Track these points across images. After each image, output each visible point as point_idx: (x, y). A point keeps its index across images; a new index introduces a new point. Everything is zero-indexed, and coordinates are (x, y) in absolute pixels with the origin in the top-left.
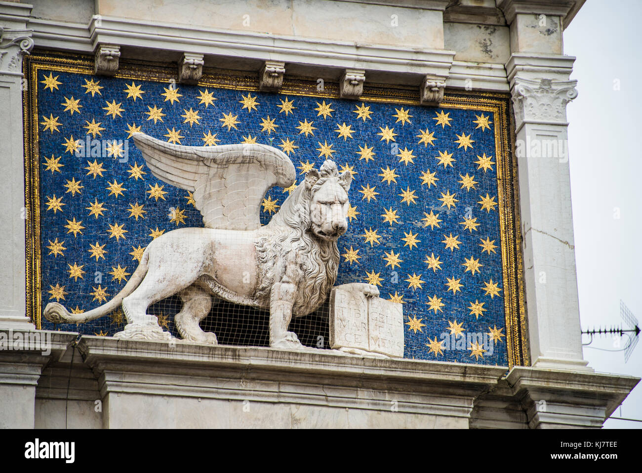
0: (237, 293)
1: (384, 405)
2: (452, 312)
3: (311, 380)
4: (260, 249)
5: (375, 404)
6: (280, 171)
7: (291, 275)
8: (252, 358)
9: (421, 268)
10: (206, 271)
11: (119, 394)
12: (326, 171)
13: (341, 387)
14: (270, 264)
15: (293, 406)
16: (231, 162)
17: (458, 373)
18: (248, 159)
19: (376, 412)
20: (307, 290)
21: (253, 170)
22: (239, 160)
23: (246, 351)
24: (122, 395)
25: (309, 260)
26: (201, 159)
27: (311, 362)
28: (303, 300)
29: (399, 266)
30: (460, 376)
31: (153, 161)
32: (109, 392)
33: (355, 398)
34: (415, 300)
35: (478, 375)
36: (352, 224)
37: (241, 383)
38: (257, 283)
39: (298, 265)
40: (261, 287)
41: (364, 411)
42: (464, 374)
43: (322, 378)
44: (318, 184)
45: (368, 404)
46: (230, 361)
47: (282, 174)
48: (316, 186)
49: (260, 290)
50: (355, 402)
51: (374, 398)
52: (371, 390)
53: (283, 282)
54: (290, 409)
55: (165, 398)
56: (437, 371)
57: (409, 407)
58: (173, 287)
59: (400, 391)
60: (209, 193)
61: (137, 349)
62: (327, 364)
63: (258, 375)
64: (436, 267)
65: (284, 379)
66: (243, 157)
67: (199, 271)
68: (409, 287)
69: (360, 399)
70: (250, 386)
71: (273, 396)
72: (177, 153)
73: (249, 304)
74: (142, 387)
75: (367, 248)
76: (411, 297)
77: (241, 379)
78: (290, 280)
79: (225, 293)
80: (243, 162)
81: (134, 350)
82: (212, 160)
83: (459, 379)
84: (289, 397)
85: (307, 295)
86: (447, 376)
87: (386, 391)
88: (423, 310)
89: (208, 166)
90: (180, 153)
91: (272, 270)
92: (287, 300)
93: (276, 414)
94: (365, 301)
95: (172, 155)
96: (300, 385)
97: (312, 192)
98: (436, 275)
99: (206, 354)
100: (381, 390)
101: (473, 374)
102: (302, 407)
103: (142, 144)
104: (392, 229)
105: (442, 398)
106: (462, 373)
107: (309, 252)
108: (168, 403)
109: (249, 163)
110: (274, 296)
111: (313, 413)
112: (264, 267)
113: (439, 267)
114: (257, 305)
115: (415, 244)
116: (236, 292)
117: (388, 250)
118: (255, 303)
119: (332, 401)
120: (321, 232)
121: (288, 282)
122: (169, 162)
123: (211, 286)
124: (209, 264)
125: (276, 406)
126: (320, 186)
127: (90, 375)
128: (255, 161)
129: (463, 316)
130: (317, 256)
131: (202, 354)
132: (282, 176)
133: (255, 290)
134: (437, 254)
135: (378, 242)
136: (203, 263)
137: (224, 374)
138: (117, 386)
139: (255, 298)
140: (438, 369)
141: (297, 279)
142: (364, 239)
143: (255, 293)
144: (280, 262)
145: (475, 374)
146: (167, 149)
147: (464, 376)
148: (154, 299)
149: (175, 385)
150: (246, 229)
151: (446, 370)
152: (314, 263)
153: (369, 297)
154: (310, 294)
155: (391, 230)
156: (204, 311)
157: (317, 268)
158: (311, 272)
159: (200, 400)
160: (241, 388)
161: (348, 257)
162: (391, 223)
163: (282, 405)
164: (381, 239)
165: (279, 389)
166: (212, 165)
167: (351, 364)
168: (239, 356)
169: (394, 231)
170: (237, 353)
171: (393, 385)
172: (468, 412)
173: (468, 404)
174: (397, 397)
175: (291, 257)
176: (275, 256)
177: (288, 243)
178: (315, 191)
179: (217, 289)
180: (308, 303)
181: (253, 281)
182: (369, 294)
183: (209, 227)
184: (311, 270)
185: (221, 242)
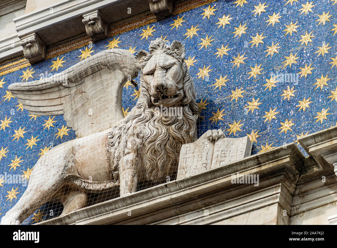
4: (111, 136)
10: (70, 172)
12: (152, 48)
18: (96, 68)
21: (105, 75)
22: (90, 72)
25: (147, 128)
26: (59, 83)
29: (258, 108)
30: (256, 167)
31: (27, 102)
35: (272, 160)
38: (110, 166)
39: (135, 136)
40: (113, 168)
42: (259, 164)
44: (145, 61)
51: (194, 218)
52: (191, 212)
53: (126, 155)
57: (225, 214)
60: (76, 110)
66: (91, 67)
67: (62, 174)
68: (265, 121)
73: (111, 186)
75: (232, 105)
76: (266, 129)
78: (130, 151)
79: (90, 185)
80: (93, 72)
82: (69, 81)
85: (151, 158)
87: (203, 208)
88: (275, 135)
89: (68, 88)
91: (118, 149)
92: (128, 168)
94: (210, 145)
95: (36, 90)
107: (147, 121)
109: (99, 71)
110: (121, 169)
118: (116, 184)
120: (155, 101)
121: (129, 153)
124: (71, 166)
126: (147, 62)
128: (102, 67)
130: (156, 123)
133: (110, 172)
136: (65, 166)
139: (115, 180)
141: (135, 147)
143: (113, 174)
144: (123, 140)
145: (268, 161)
152: (152, 128)
153: (213, 140)
154: (155, 158)
157: (156, 132)
166: (70, 85)
167: (159, 195)
169: (257, 82)
171: (207, 200)
172: (277, 197)
173: (276, 191)
174: (213, 210)
175: (130, 132)
176: (120, 137)
177: (130, 122)
178: (143, 68)
179: (83, 184)
180: (157, 165)
181: (107, 165)
182: (211, 138)
183: (81, 137)
184: (149, 135)
185: (81, 144)
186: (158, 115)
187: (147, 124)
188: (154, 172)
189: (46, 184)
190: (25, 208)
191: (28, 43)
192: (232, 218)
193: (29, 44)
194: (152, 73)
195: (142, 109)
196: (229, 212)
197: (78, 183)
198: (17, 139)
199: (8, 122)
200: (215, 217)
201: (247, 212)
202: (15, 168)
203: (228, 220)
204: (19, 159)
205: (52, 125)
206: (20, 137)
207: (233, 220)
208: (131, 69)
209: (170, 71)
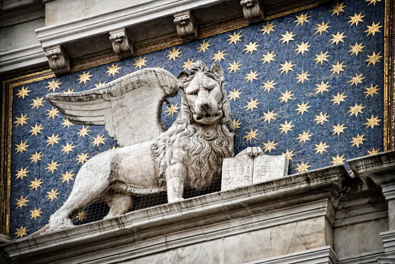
0: (145, 187)
1: (252, 226)
2: (335, 150)
3: (189, 225)
4: (156, 147)
5: (245, 228)
7: (177, 157)
8: (133, 221)
9: (310, 126)
10: (116, 178)
14: (162, 155)
15: (179, 250)
16: (125, 91)
17: (303, 182)
18: (137, 84)
19: (247, 234)
20: (193, 165)
22: (130, 87)
23: (126, 217)
25: (191, 142)
26: (100, 96)
28: (194, 174)
29: (291, 130)
30: (305, 183)
33: (228, 228)
34: (303, 150)
35: (320, 178)
36: (253, 112)
37: (136, 244)
38: (156, 173)
39: (181, 148)
40: (159, 175)
41: (237, 236)
43: (197, 220)
45: (240, 229)
46: (118, 229)
48: (186, 84)
49: (160, 178)
50: (227, 232)
51: (243, 224)
52: (240, 218)
53: (172, 165)
54: (177, 252)
57: (274, 222)
59: (263, 212)
60: (117, 122)
63: (147, 234)
64: (324, 121)
65: (167, 231)
66: (132, 83)
68: (300, 142)
69: (232, 228)
71: (162, 246)
73: (156, 191)
75: (265, 126)
76: (301, 149)
77: (135, 242)
78: (176, 161)
79: (136, 189)
80: (134, 88)
82: (109, 95)
83: (304, 185)
84: (175, 243)
86: (294, 187)
87: (253, 216)
88: (310, 156)
89: (109, 101)
91: (163, 159)
92: (175, 177)
93: (166, 258)
94: (250, 161)
95: (77, 101)
97: (184, 89)
98: (323, 127)
99: (97, 230)
100: (248, 216)
102: (186, 248)
104: (287, 105)
105: (301, 207)
106: (306, 181)
107: (191, 136)
109: (139, 87)
110: (168, 177)
111: (195, 250)
112: (158, 159)
113: (326, 120)
114: (163, 190)
115: (306, 110)
117: (283, 121)
118: (161, 189)
119: (210, 236)
120: (198, 118)
121: (175, 163)
124: (117, 172)
125: (166, 253)
126: (188, 82)
128: (142, 84)
130: (199, 138)
133: (157, 179)
134: (325, 112)
135: (274, 118)
139: (159, 185)
141: (181, 158)
142: (263, 120)
143: (158, 181)
144: (168, 151)
145: (317, 178)
146: (71, 98)
147: (309, 183)
152: (196, 142)
153: (253, 157)
154: (199, 169)
157: (199, 146)
158: (194, 150)
161: (249, 137)
162: (287, 101)
164: (277, 116)
165: (166, 240)
166: (112, 98)
168: (123, 223)
169: (289, 106)
170: (121, 222)
171: (256, 209)
172: (324, 211)
173: (323, 205)
174: (262, 218)
175: (175, 144)
176: (164, 149)
177: (174, 135)
178: (186, 87)
179: (129, 188)
180: (200, 175)
181: (152, 173)
182: (251, 155)
183: (123, 147)
184: (193, 148)
185: (125, 153)
186: (200, 131)
187: (191, 138)
188: (198, 181)
189: (95, 187)
190: (75, 207)
191: (53, 55)
192: (280, 226)
193: (55, 56)
194: (195, 93)
195: (185, 125)
196: (277, 221)
197: (124, 187)
198: (51, 145)
199: (40, 129)
200: (264, 224)
201: (295, 221)
202: (53, 171)
203: (276, 227)
204: (56, 163)
205: (87, 134)
206: (55, 144)
207: (282, 228)
208: (171, 88)
209: (212, 92)
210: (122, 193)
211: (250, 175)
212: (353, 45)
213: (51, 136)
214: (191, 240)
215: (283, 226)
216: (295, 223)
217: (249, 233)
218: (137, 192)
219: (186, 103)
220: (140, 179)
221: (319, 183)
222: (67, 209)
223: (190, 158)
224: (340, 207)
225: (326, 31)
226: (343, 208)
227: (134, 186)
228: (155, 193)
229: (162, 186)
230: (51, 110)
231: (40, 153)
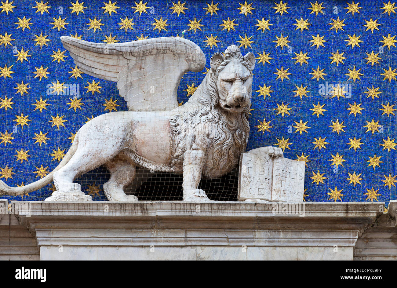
0: (155, 163)
1: (278, 241)
2: (352, 166)
3: (213, 225)
4: (174, 124)
5: (271, 242)
6: (190, 58)
7: (200, 143)
8: (158, 210)
9: (327, 132)
10: (127, 146)
11: (49, 247)
12: (229, 54)
13: (240, 230)
14: (182, 135)
15: (199, 248)
16: (147, 54)
17: (342, 211)
18: (162, 51)
19: (272, 248)
20: (215, 155)
21: (168, 59)
22: (154, 52)
23: (152, 205)
24: (51, 248)
25: (216, 130)
26: (120, 53)
27: (210, 211)
28: (212, 163)
29: (306, 132)
30: (343, 213)
31: (80, 59)
32: (40, 246)
33: (253, 238)
34: (319, 158)
35: (359, 210)
36: (266, 100)
37: (153, 232)
38: (172, 152)
39: (206, 134)
40: (175, 156)
41: (261, 247)
42: (347, 211)
43: (222, 223)
44: (222, 65)
45: (265, 242)
46: (140, 214)
47: (193, 60)
48: (220, 68)
49: (175, 158)
50: (253, 242)
51: (270, 237)
52: (267, 231)
53: (193, 149)
54: (196, 250)
55: (88, 248)
56: (322, 210)
57: (301, 242)
58: (96, 160)
59: (292, 230)
60: (131, 82)
61: (58, 210)
62: (225, 211)
63: (167, 224)
64: (340, 130)
65: (189, 227)
66: (157, 49)
67: (120, 146)
68: (315, 148)
69: (257, 238)
70: (160, 234)
71: (181, 241)
72: (99, 49)
73: (167, 170)
74: (68, 241)
75: (279, 119)
76: (316, 156)
77: (152, 229)
78: (199, 148)
79: (145, 163)
80: (158, 53)
81: (56, 211)
82: (130, 54)
83: (342, 215)
84: (194, 241)
85: (216, 158)
86: (332, 213)
87: (281, 230)
88: (326, 166)
89: (128, 59)
90: (101, 50)
91: (184, 141)
92: (196, 164)
93: (183, 255)
94: (270, 161)
95: (94, 52)
96: (204, 231)
97: (217, 72)
98: (340, 136)
99: (118, 210)
100: (276, 230)
101: (354, 210)
102: (206, 248)
103: (68, 45)
104: (302, 102)
105: (330, 233)
106: (345, 210)
107: (216, 123)
108: (90, 252)
109: (163, 53)
110: (186, 162)
111: (216, 252)
112: (177, 139)
113: (343, 130)
114: (174, 170)
115: (321, 113)
116: (154, 161)
117: (298, 120)
118: (172, 169)
119: (233, 242)
120: (226, 106)
121: (197, 149)
122: (92, 58)
123: (132, 158)
124: (129, 140)
125: (184, 249)
126: (223, 67)
127: (27, 234)
129: (361, 168)
130: (224, 126)
131: (115, 210)
132: (192, 62)
133: (171, 158)
134: (342, 120)
135: (289, 113)
136: (124, 139)
137: (137, 225)
138: (46, 240)
139: (172, 165)
140: (323, 209)
141: (205, 146)
142: (277, 112)
143: (171, 161)
144: (190, 133)
145: (356, 210)
146: (90, 48)
147: (347, 213)
148: (79, 171)
149: (96, 237)
150: (165, 110)
151: (330, 209)
152: (221, 131)
153: (273, 157)
154: (219, 159)
155: (300, 103)
156: (128, 179)
157: (224, 136)
158: (218, 139)
159: (117, 248)
160: (152, 236)
161: (261, 127)
162: (301, 97)
163: (189, 248)
164: (291, 111)
165: (186, 235)
166: (132, 58)
167: (246, 210)
168: (147, 209)
169: (304, 103)
170: (145, 208)
171: (286, 225)
172: (353, 242)
173: (353, 236)
174: (290, 235)
175: (200, 129)
176: (186, 129)
177: (198, 117)
179: (138, 160)
180: (218, 165)
181: (168, 151)
182: (273, 155)
183: (132, 111)
184: (218, 138)
185: (140, 121)
186: (224, 118)
187: (216, 125)
188: (214, 170)
192: (307, 248)
194: (231, 81)
196: (305, 242)
197: (132, 156)
198: (38, 78)
199: (26, 55)
200: (291, 242)
201: (323, 246)
202: (41, 110)
203: (303, 248)
204: (44, 102)
205: (80, 76)
206: (43, 78)
207: (308, 250)
208: (199, 64)
209: (246, 83)
210: (126, 161)
211: (270, 177)
212: (370, 52)
213: (39, 67)
214: (213, 241)
215: (310, 248)
216: (323, 249)
217: (274, 248)
218: (146, 166)
219: (214, 86)
220: (154, 154)
221: (358, 215)
222: (74, 170)
223: (213, 147)
224: (363, 237)
225: (342, 29)
226: (365, 238)
227: (144, 159)
228: (165, 172)
229: (173, 166)
230: (39, 36)
231: (26, 85)
